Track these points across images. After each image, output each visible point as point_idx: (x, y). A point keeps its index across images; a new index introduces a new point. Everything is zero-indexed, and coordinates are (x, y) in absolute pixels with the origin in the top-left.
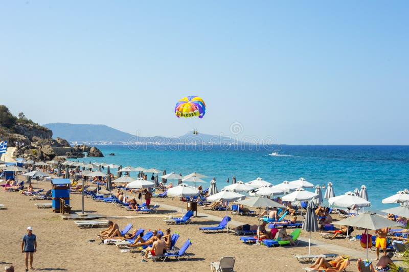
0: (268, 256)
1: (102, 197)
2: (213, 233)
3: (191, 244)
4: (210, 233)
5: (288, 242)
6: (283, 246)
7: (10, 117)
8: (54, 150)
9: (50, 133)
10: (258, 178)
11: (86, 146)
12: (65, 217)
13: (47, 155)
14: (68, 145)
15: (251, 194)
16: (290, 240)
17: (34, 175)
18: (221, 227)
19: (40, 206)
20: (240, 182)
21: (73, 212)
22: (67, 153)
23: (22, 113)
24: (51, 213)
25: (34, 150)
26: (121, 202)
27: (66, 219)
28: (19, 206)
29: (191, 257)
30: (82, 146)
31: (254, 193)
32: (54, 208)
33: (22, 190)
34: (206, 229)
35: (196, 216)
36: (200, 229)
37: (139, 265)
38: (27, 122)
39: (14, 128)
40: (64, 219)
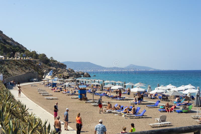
0: (179, 116)
1: (98, 94)
2: (152, 108)
3: (146, 111)
4: (151, 108)
5: (186, 111)
6: (184, 112)
7: (47, 59)
8: (69, 74)
9: (66, 66)
10: (170, 84)
11: (82, 72)
12: (86, 102)
13: (66, 76)
14: (74, 72)
15: (168, 91)
16: (187, 110)
17: (68, 84)
18: (156, 105)
19: (72, 98)
20: (162, 86)
21: (88, 100)
22: (74, 75)
23: (52, 57)
24: (78, 101)
25: (60, 74)
26: (108, 96)
27: (87, 103)
28: (63, 98)
29: (146, 117)
30: (80, 72)
31: (169, 91)
32: (79, 99)
33: (61, 91)
34: (150, 106)
35: (143, 101)
36: (147, 106)
37: (125, 120)
38: (55, 61)
39: (49, 64)
40: (85, 103)
